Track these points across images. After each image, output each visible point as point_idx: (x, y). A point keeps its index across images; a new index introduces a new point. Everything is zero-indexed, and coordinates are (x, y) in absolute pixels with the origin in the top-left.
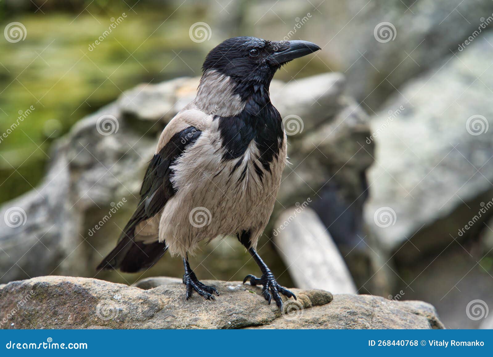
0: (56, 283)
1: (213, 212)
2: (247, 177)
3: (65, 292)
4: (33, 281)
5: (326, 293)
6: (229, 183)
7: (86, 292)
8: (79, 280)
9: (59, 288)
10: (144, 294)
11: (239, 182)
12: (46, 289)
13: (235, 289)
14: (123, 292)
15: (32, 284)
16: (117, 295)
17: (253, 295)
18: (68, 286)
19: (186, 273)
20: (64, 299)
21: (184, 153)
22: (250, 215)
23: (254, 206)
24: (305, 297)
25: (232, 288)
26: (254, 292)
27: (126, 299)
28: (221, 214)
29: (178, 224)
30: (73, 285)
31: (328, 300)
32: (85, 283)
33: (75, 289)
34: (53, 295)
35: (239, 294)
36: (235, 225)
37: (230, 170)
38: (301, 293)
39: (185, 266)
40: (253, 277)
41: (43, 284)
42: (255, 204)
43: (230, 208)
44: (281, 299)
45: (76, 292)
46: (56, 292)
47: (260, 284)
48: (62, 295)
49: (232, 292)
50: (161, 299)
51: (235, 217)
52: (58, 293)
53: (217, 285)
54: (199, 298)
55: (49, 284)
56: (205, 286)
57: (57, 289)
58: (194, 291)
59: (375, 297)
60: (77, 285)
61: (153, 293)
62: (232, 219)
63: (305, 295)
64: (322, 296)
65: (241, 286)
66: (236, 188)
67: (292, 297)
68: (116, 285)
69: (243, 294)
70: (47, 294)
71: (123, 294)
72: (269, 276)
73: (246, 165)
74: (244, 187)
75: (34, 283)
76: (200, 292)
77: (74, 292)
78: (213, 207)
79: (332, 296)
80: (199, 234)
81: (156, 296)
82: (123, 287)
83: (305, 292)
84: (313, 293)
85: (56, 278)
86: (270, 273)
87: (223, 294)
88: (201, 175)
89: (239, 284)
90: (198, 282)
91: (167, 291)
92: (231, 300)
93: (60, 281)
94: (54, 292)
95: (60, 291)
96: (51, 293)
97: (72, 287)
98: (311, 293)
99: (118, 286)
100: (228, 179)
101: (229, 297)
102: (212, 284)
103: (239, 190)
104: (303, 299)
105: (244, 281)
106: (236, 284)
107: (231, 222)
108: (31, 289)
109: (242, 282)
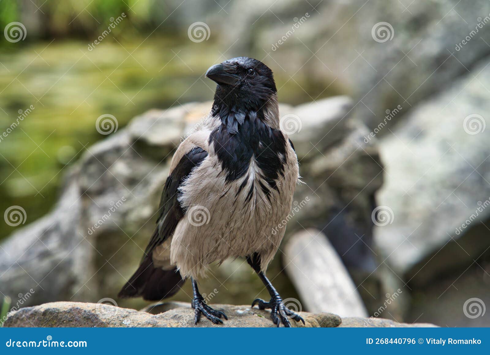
0: (65, 309)
1: (222, 233)
2: (254, 197)
3: (74, 318)
4: (44, 307)
5: (334, 316)
6: (236, 203)
7: (95, 317)
8: (88, 306)
9: (69, 314)
10: (152, 319)
11: (247, 202)
12: (56, 314)
13: (244, 313)
14: (133, 317)
15: (42, 310)
16: (126, 321)
17: (261, 319)
18: (77, 311)
19: (194, 297)
20: (73, 324)
21: (191, 175)
22: (260, 236)
23: (264, 227)
24: (313, 321)
25: (240, 312)
26: (262, 316)
27: (135, 324)
28: (230, 235)
29: (188, 245)
30: (82, 311)
31: (337, 324)
32: (94, 308)
33: (84, 315)
34: (63, 322)
35: (247, 318)
36: (246, 247)
37: (236, 191)
38: (309, 317)
39: (194, 290)
40: (261, 301)
41: (53, 310)
42: (264, 224)
43: (239, 228)
44: (289, 323)
45: (86, 318)
46: (65, 318)
47: (269, 308)
48: (71, 321)
49: (240, 316)
50: (170, 324)
51: (245, 238)
52: (68, 319)
53: (225, 310)
54: (208, 323)
55: (59, 310)
56: (213, 310)
57: (66, 315)
58: (202, 316)
59: (384, 320)
60: (87, 310)
61: (162, 318)
62: (242, 240)
63: (314, 319)
64: (330, 320)
65: (249, 310)
66: (243, 208)
67: (301, 321)
68: (125, 310)
69: (251, 318)
70: (57, 320)
71: (131, 319)
72: (277, 300)
73: (251, 185)
74: (252, 207)
75: (44, 309)
76: (209, 316)
77: (83, 318)
78: (222, 227)
79: (341, 319)
80: (209, 255)
81: (165, 321)
82: (132, 312)
83: (313, 316)
84: (321, 317)
85: (65, 305)
86: (278, 297)
87: (232, 318)
88: (208, 196)
89: (248, 308)
90: (206, 306)
91: (176, 315)
92: (239, 324)
93: (70, 307)
94: (64, 318)
95: (70, 317)
96: (61, 319)
97: (82, 312)
98: (319, 316)
99: (127, 311)
100: (234, 200)
101: (238, 322)
102: (221, 309)
103: (247, 210)
104: (312, 323)
105: (253, 305)
106: (245, 308)
107: (242, 243)
108: (41, 315)
109: (250, 306)
